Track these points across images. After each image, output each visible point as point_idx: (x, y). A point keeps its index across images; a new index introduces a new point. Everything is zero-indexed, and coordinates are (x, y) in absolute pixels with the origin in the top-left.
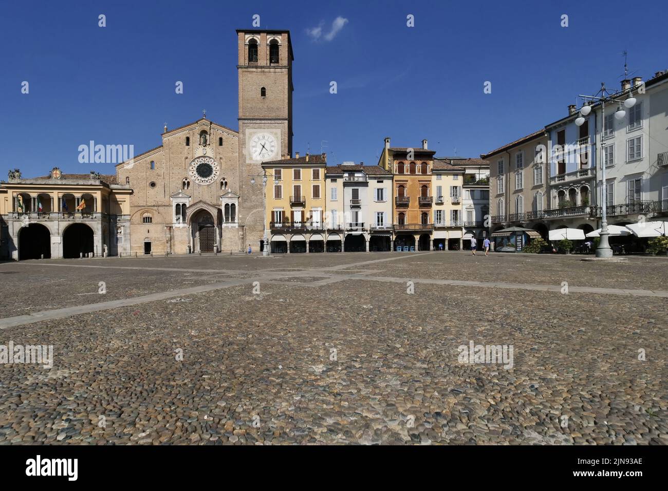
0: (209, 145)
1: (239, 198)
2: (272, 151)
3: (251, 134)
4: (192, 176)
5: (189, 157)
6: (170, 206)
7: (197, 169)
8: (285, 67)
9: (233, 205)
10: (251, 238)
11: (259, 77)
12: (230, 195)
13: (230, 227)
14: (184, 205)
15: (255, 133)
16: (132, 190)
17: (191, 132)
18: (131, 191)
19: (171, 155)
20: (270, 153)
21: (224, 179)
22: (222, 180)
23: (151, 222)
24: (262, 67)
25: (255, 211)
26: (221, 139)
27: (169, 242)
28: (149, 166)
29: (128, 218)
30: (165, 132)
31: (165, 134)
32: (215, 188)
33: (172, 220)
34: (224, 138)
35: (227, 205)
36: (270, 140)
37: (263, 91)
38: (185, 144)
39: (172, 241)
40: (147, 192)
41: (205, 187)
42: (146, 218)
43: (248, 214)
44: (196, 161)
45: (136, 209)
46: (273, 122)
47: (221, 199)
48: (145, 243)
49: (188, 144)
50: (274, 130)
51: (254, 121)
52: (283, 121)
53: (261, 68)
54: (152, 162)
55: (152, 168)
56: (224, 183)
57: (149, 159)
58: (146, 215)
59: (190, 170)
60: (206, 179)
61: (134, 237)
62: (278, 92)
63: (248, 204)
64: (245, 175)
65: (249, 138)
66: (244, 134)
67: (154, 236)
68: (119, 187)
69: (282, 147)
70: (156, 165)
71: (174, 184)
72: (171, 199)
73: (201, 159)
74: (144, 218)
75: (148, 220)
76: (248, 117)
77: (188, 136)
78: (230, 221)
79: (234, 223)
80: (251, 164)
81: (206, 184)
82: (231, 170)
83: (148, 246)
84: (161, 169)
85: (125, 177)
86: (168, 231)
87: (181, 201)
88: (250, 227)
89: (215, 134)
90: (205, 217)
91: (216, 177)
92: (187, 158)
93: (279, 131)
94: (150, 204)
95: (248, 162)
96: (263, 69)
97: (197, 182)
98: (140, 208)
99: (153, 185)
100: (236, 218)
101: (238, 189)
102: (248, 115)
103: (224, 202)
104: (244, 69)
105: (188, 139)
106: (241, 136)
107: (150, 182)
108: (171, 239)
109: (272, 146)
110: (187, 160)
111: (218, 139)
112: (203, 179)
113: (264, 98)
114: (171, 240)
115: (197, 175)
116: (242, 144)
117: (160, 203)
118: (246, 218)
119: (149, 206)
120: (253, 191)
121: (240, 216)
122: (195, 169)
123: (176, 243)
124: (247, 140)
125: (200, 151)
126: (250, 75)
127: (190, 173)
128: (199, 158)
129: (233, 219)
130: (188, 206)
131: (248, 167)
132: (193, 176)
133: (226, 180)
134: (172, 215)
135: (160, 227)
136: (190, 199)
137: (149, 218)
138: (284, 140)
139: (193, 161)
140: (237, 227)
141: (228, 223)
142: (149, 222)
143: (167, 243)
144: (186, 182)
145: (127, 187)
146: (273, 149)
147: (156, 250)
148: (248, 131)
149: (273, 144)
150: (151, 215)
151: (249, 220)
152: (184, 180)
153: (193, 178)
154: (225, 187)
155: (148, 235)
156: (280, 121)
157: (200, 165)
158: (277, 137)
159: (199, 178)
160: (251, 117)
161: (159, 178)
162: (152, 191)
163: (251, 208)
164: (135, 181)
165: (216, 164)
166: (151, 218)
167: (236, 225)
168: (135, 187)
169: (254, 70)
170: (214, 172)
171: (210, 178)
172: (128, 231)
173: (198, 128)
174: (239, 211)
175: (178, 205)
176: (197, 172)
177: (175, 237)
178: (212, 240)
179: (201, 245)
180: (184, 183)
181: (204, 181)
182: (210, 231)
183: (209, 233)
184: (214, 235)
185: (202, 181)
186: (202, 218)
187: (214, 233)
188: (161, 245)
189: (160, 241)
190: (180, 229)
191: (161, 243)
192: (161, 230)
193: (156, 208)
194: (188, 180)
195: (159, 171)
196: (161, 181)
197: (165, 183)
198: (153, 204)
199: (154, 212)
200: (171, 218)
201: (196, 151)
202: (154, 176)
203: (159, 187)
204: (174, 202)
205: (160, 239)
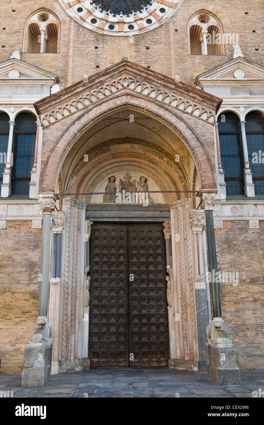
4: (67, 6)
14: (26, 117)
21: (203, 18)
22: (195, 21)
35: (228, 118)
41: (124, 44)
56: (204, 31)
60: (129, 19)
78: (251, 192)
81: (130, 34)
87: (14, 100)
90: (120, 175)
91: (170, 13)
97: (89, 25)
112: (113, 19)
115: (89, 5)
132: (73, 3)
133: (212, 21)
141: (244, 200)
144: (43, 28)
152: (35, 19)
153: (73, 13)
159: (99, 14)
171: (143, 14)
178: (152, 294)
179: (96, 321)
180: (34, 31)
181: (117, 27)
182: (143, 247)
183: (134, 255)
184: (160, 267)
185: (112, 27)
186: (105, 183)
187: (164, 256)
194: (51, 19)
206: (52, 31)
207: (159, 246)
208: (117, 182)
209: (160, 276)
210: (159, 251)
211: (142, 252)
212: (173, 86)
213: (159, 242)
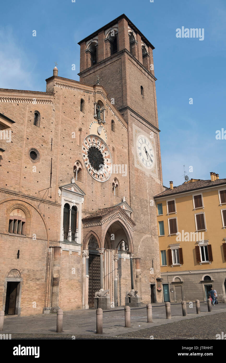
0: (104, 123)
1: (131, 213)
2: (152, 161)
3: (136, 131)
5: (83, 130)
6: (57, 205)
7: (89, 152)
8: (154, 78)
11: (139, 74)
12: (124, 207)
14: (75, 208)
15: (139, 132)
17: (87, 95)
19: (63, 116)
20: (151, 163)
21: (116, 180)
22: (114, 181)
23: (22, 232)
25: (144, 237)
26: (113, 123)
28: (33, 118)
33: (59, 235)
34: (115, 122)
36: (150, 147)
37: (142, 90)
38: (79, 107)
41: (99, 184)
42: (15, 221)
43: (139, 241)
44: (88, 139)
45: (1, 197)
46: (150, 127)
49: (82, 109)
51: (138, 118)
52: (157, 131)
54: (37, 113)
55: (36, 123)
56: (115, 185)
57: (33, 105)
58: (15, 214)
59: (82, 151)
60: (98, 173)
62: (151, 98)
67: (28, 267)
70: (43, 121)
71: (65, 166)
72: (60, 192)
73: (93, 139)
74: (11, 221)
75: (17, 228)
76: (134, 110)
77: (83, 98)
80: (138, 170)
81: (99, 181)
84: (48, 131)
87: (71, 200)
89: (108, 112)
93: (154, 140)
94: (26, 193)
95: (136, 165)
97: (90, 173)
98: (7, 197)
99: (34, 155)
104: (129, 56)
105: (82, 102)
106: (130, 129)
107: (30, 147)
109: (151, 155)
110: (80, 133)
111: (110, 121)
112: (94, 171)
113: (143, 98)
115: (88, 162)
116: (130, 140)
117: (41, 195)
119: (24, 196)
120: (141, 207)
122: (86, 151)
124: (134, 137)
126: (133, 66)
127: (82, 155)
128: (91, 136)
131: (136, 172)
132: (85, 161)
133: (117, 182)
137: (19, 222)
138: (158, 153)
139: (86, 138)
142: (19, 232)
144: (77, 168)
146: (152, 158)
148: (134, 127)
149: (151, 152)
150: (24, 217)
151: (140, 250)
152: (76, 164)
153: (84, 165)
155: (16, 264)
156: (155, 130)
157: (92, 147)
158: (154, 147)
159: (91, 167)
160: (136, 112)
161: (45, 145)
162: (32, 167)
163: (141, 232)
165: (108, 154)
166: (24, 224)
170: (105, 166)
173: (93, 94)
175: (67, 206)
176: (88, 156)
180: (75, 168)
181: (95, 175)
188: (37, 289)
189: (38, 280)
190: (68, 256)
191: (38, 285)
192: (41, 254)
193: (35, 203)
194: (80, 166)
195: (46, 133)
196: (48, 152)
197: (53, 158)
198: (31, 195)
199: (33, 210)
200: (58, 231)
201: (91, 125)
202: (37, 139)
203: (42, 163)
204: (63, 199)
205: (38, 277)
212: (128, 218)
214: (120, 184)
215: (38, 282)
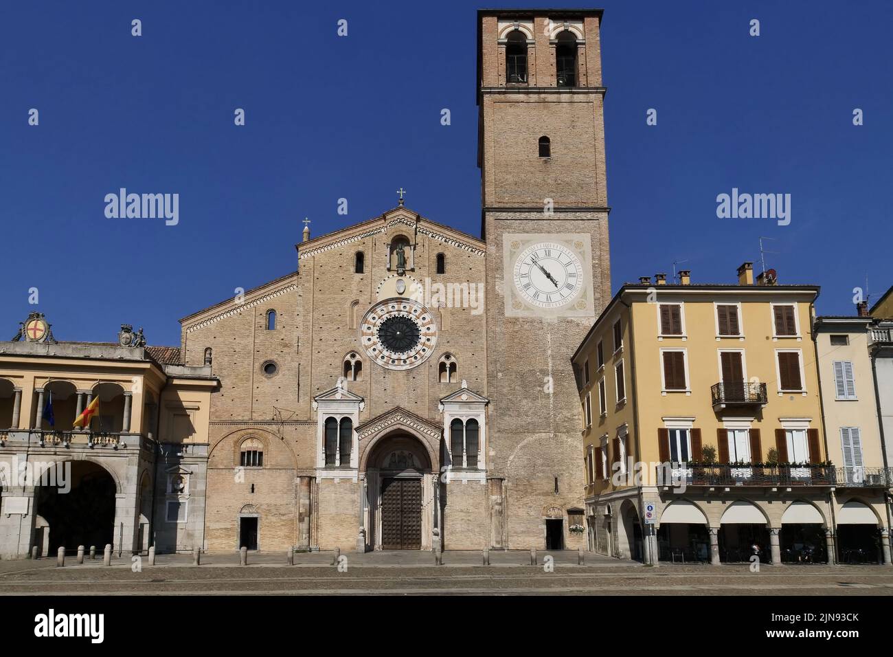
0: (413, 270)
1: (487, 404)
2: (569, 287)
3: (515, 245)
4: (367, 348)
5: (361, 301)
6: (310, 422)
7: (380, 330)
8: (596, 90)
9: (473, 422)
10: (522, 512)
11: (534, 112)
12: (464, 397)
13: (465, 482)
14: (346, 421)
15: (525, 242)
16: (219, 381)
17: (368, 240)
18: (215, 383)
19: (318, 296)
20: (566, 292)
21: (448, 357)
22: (443, 359)
23: (260, 464)
24: (540, 91)
25: (530, 439)
26: (441, 258)
27: (306, 519)
28: (263, 322)
29: (203, 452)
30: (305, 239)
31: (304, 244)
32: (426, 377)
33: (313, 460)
34: (448, 255)
35: (456, 422)
36: (565, 260)
37: (544, 146)
38: (353, 269)
39: (314, 515)
40: (255, 387)
41: (401, 375)
42: (249, 452)
43: (511, 448)
44: (378, 310)
45: (225, 429)
46: (570, 215)
47: (440, 407)
48: (243, 520)
49: (359, 268)
50: (576, 237)
51: (524, 215)
52: (596, 215)
53: (539, 93)
54: (271, 313)
55: (270, 326)
56: (448, 366)
57: (263, 304)
58: (248, 445)
59: (363, 334)
60: (404, 357)
61: (216, 501)
62: (581, 146)
63: (510, 421)
64: (502, 346)
65: (512, 254)
66: (499, 245)
67: (268, 501)
68: (186, 372)
69: (595, 276)
70: (281, 320)
71: (324, 367)
72: (315, 404)
73: (390, 305)
74: (243, 454)
75: (252, 459)
76: (508, 206)
77: (361, 249)
78: (465, 465)
79: (476, 470)
80: (517, 319)
81: (404, 368)
82: (467, 334)
83: (248, 530)
84: (292, 328)
85: (201, 349)
86: (305, 488)
87: (339, 411)
88: (517, 481)
89: (426, 245)
90: (398, 452)
91: (428, 353)
92: (356, 303)
93: (586, 239)
94: (260, 419)
95: (509, 313)
96: (543, 96)
97: (380, 362)
98: (234, 428)
99: (270, 368)
100: (481, 457)
101: (485, 382)
102: (507, 201)
103: (449, 414)
104: (497, 96)
105: (360, 257)
106: (492, 249)
107: (262, 361)
108: (311, 510)
109: (571, 275)
110: (356, 308)
111: (434, 258)
112: (394, 356)
113: (546, 162)
114: (310, 513)
115: (379, 346)
116: (493, 270)
117: (285, 416)
118: (505, 459)
119: (258, 423)
120: (524, 386)
121: (492, 453)
122: (375, 330)
123: (322, 521)
124: (506, 260)
125: (389, 287)
126: (511, 110)
127: (364, 340)
128: (385, 302)
129: (473, 460)
130: (355, 424)
131: (509, 325)
132: (370, 345)
133: (453, 359)
134: (314, 446)
135: (281, 479)
136: (362, 405)
137: (255, 452)
138: (600, 260)
139: (372, 310)
140: (483, 482)
141: (460, 470)
142: (254, 464)
143: (301, 520)
144: (353, 363)
145: (206, 372)
146: (572, 281)
147: (271, 541)
148: (508, 238)
149: (571, 269)
150: (261, 446)
151: (515, 463)
152: (348, 357)
153: (370, 353)
154: (450, 376)
155: (250, 498)
156: (589, 215)
157: (388, 320)
158: (582, 254)
159: (386, 353)
160: (516, 206)
161: (286, 350)
162: (267, 385)
163: (519, 432)
164: (226, 359)
165: (428, 319)
166: (261, 454)
167: (481, 477)
168: (225, 372)
169: (522, 97)
170: (423, 339)
171: (412, 353)
172: (201, 487)
173: (384, 231)
174: (489, 440)
175: (330, 421)
176: (380, 336)
177: (322, 506)
178: (414, 515)
179: (386, 527)
180: (348, 364)
181: (396, 362)
182: (410, 491)
183: (405, 495)
184: (418, 502)
185: (393, 362)
186: (389, 456)
187: (420, 496)
188: (282, 525)
189: (283, 515)
190: (334, 485)
191: (283, 520)
192: (285, 486)
193: (274, 427)
194: (358, 357)
195: (288, 333)
196: (292, 358)
197: (302, 363)
198: (268, 419)
199: (270, 437)
200: (313, 455)
201: (380, 286)
202: (273, 346)
203: (284, 375)
204: (320, 413)
205: (282, 512)
206: (359, 364)
207: (418, 491)
208: (396, 456)
209: (418, 506)
210: (418, 493)
211: (409, 493)
213: (418, 489)
214: (461, 360)
215: (282, 518)
